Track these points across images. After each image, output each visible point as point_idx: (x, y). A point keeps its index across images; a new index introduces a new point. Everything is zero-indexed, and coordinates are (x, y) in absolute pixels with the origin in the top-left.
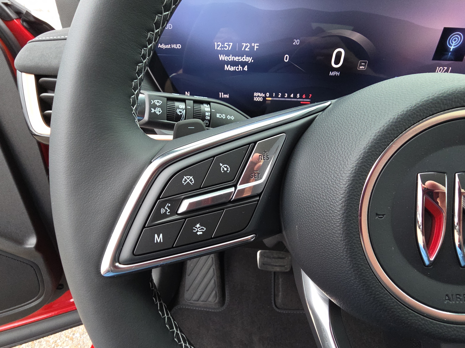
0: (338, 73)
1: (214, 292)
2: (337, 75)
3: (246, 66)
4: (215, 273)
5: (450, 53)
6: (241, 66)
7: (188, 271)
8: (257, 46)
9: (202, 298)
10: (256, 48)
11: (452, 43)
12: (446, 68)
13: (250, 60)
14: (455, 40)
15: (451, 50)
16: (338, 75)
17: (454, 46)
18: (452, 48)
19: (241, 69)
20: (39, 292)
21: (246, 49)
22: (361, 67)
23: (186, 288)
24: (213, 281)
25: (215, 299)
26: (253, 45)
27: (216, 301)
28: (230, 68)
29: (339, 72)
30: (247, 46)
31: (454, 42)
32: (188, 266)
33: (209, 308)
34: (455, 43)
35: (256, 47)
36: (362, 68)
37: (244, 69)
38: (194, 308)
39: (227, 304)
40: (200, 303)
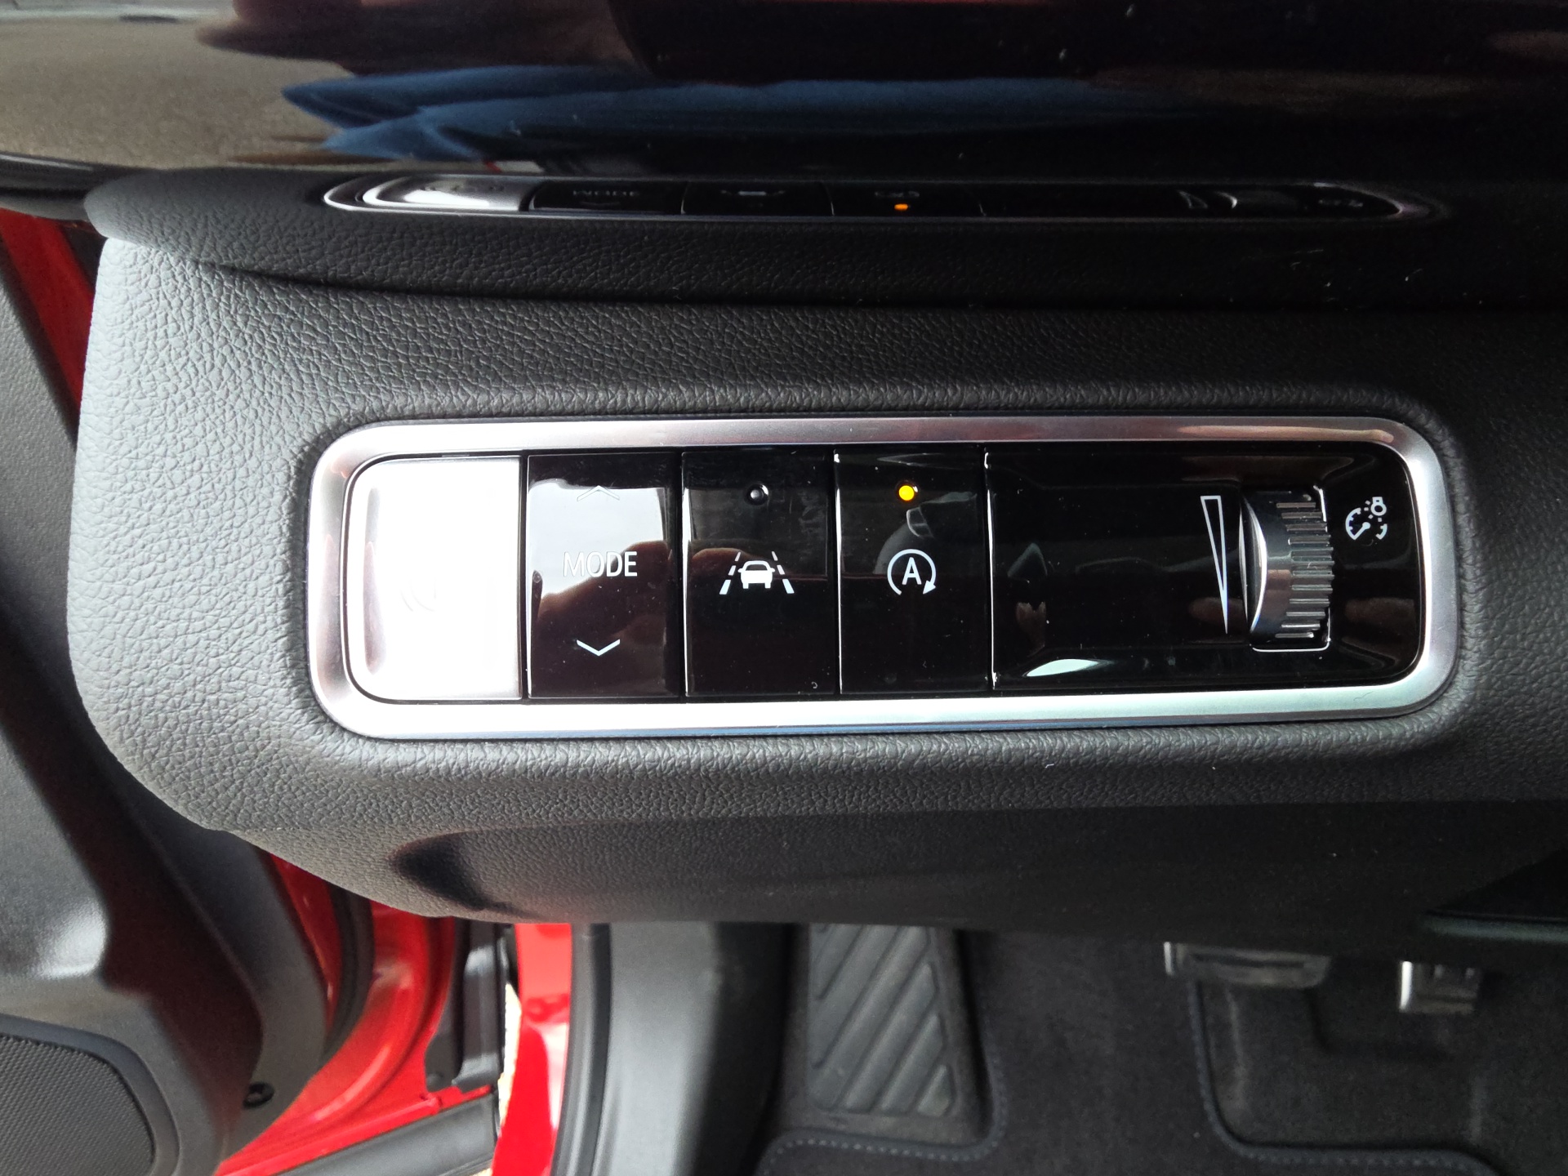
1: (941, 1072)
4: (942, 985)
7: (817, 975)
9: (888, 1101)
20: (152, 1161)
23: (815, 1055)
24: (932, 1022)
25: (946, 1103)
27: (955, 1112)
32: (814, 955)
33: (924, 1144)
38: (858, 1147)
39: (1004, 1123)
40: (883, 1124)
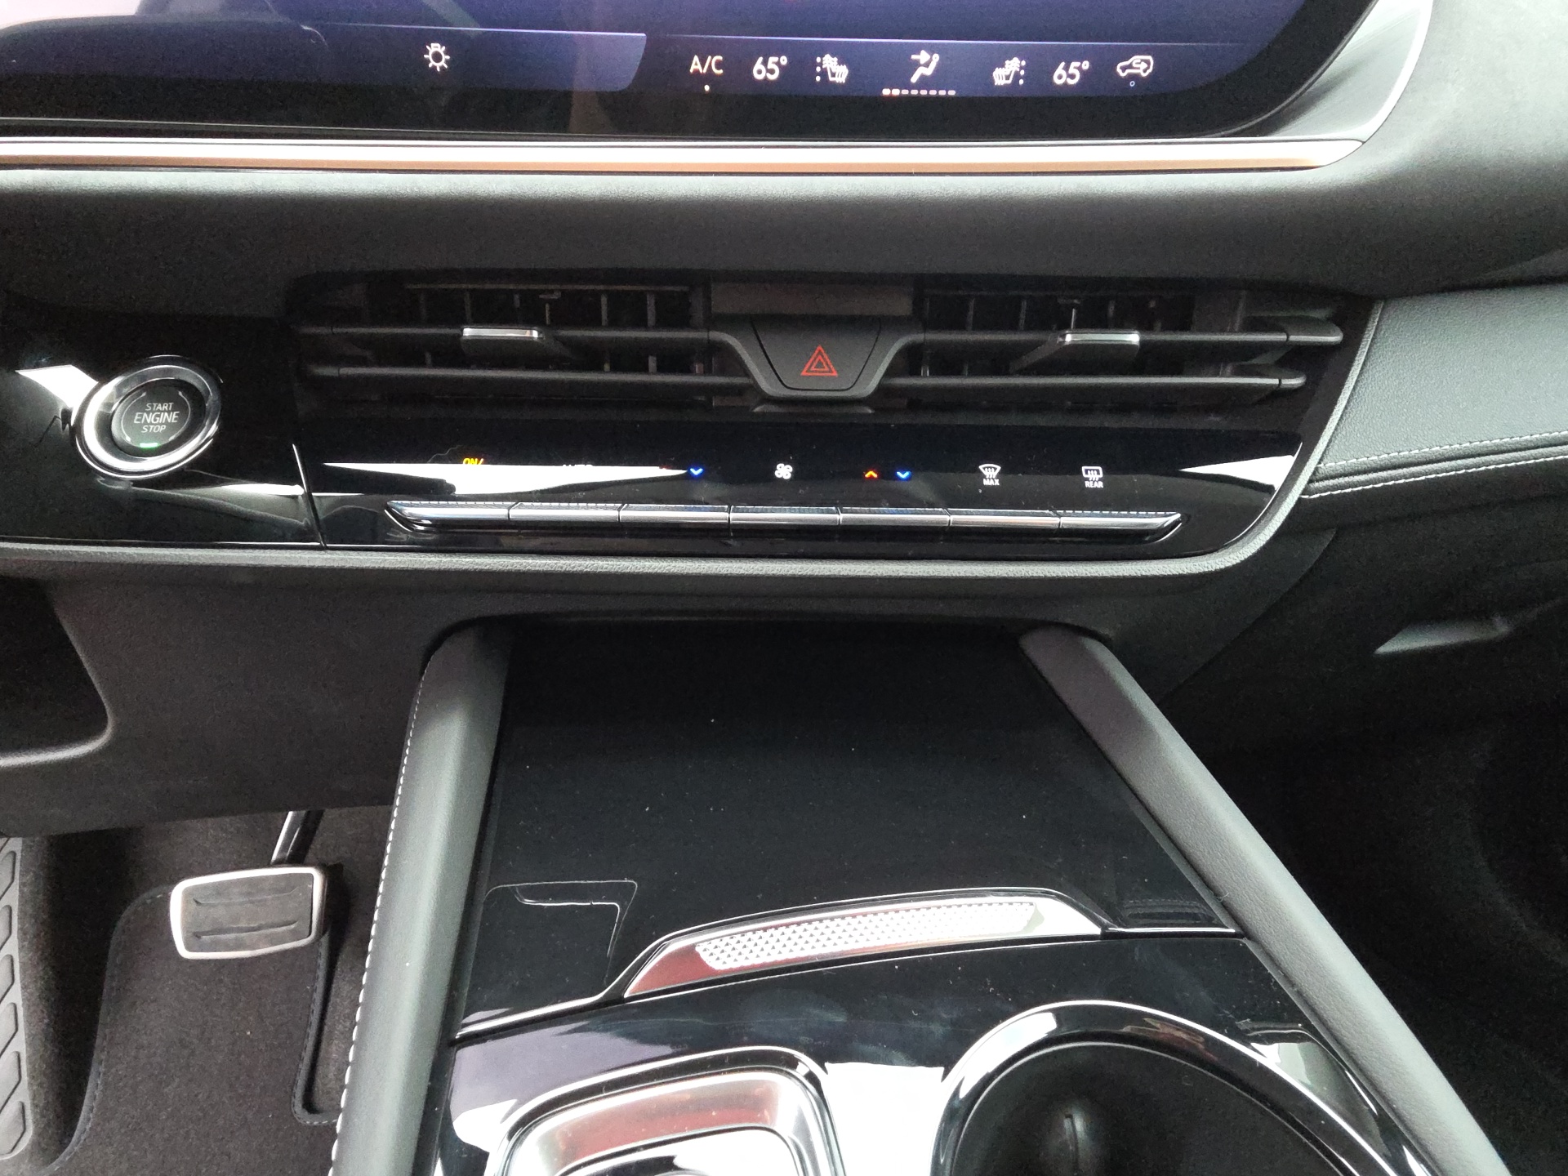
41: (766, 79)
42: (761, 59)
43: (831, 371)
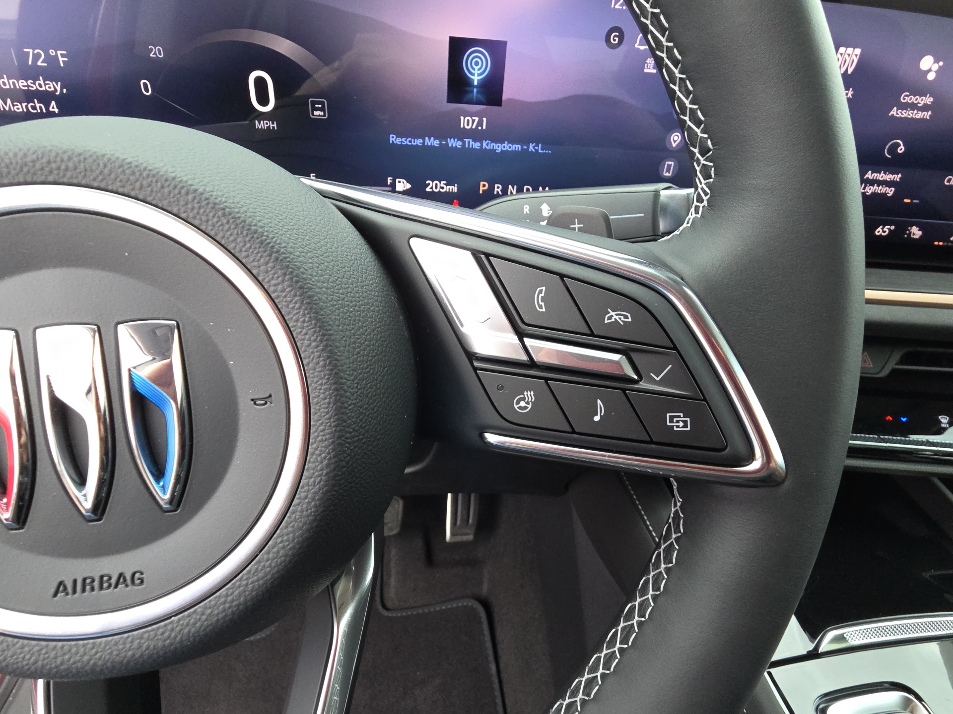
0: (273, 124)
2: (271, 128)
3: (53, 103)
5: (475, 90)
6: (38, 103)
8: (63, 56)
10: (63, 61)
11: (474, 69)
12: (477, 119)
13: (58, 89)
14: (477, 64)
15: (476, 83)
16: (273, 127)
17: (479, 75)
18: (476, 79)
19: (40, 108)
21: (39, 63)
22: (317, 113)
26: (54, 54)
28: (14, 106)
29: (275, 123)
30: (39, 55)
31: (477, 68)
34: (479, 69)
35: (61, 59)
36: (319, 116)
37: (51, 109)
41: (881, 235)
42: (881, 227)
43: (869, 364)
